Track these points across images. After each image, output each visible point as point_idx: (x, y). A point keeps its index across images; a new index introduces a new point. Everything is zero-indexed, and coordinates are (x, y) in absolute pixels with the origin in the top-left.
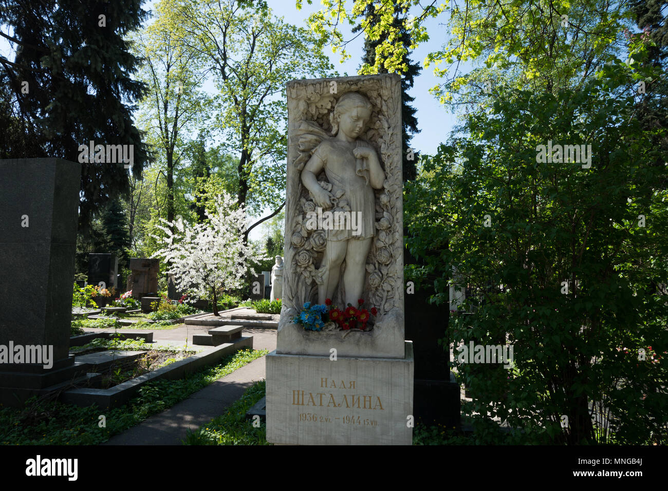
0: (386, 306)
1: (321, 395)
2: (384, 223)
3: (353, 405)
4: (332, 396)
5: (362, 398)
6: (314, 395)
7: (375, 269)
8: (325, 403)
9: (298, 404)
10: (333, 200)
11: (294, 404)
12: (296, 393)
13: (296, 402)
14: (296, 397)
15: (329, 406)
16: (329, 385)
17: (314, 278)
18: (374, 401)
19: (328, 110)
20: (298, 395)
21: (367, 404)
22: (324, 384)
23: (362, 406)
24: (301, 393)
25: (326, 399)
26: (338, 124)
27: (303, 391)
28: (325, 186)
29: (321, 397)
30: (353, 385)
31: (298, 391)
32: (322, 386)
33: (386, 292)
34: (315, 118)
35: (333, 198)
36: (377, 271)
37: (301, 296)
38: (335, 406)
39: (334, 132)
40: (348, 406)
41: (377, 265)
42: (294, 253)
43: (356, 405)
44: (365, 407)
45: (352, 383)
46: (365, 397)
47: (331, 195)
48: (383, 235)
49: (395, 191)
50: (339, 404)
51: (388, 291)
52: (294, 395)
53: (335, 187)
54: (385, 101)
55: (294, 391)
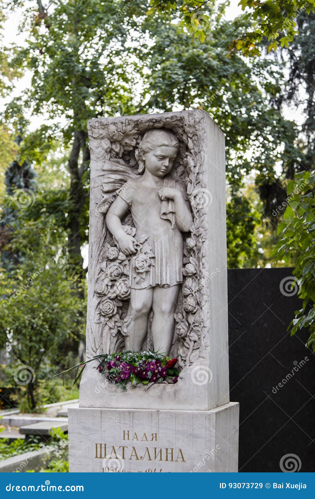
0: (191, 357)
1: (124, 447)
2: (191, 268)
3: (155, 457)
4: (134, 448)
5: (164, 451)
6: (116, 448)
7: (183, 317)
8: (127, 456)
9: (101, 457)
10: (137, 245)
11: (97, 457)
12: (99, 446)
13: (99, 456)
14: (99, 450)
15: (130, 459)
16: (131, 437)
17: (120, 329)
18: (176, 453)
19: (134, 147)
20: (101, 448)
21: (169, 456)
22: (126, 436)
23: (164, 458)
24: (103, 446)
25: (129, 452)
26: (144, 162)
27: (105, 445)
28: (129, 231)
29: (123, 450)
30: (155, 437)
31: (101, 445)
32: (124, 439)
33: (193, 342)
34: (121, 156)
35: (136, 243)
36: (184, 320)
37: (106, 348)
38: (137, 459)
39: (140, 170)
40: (150, 459)
41: (184, 314)
42: (97, 302)
43: (158, 457)
44: (167, 460)
45: (154, 435)
46: (167, 449)
47: (135, 241)
48: (189, 282)
49: (200, 235)
50: (141, 457)
51: (195, 342)
52: (97, 448)
53: (139, 232)
54: (191, 138)
55: (97, 445)
